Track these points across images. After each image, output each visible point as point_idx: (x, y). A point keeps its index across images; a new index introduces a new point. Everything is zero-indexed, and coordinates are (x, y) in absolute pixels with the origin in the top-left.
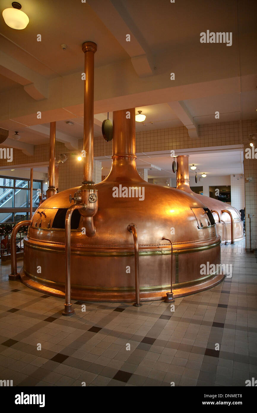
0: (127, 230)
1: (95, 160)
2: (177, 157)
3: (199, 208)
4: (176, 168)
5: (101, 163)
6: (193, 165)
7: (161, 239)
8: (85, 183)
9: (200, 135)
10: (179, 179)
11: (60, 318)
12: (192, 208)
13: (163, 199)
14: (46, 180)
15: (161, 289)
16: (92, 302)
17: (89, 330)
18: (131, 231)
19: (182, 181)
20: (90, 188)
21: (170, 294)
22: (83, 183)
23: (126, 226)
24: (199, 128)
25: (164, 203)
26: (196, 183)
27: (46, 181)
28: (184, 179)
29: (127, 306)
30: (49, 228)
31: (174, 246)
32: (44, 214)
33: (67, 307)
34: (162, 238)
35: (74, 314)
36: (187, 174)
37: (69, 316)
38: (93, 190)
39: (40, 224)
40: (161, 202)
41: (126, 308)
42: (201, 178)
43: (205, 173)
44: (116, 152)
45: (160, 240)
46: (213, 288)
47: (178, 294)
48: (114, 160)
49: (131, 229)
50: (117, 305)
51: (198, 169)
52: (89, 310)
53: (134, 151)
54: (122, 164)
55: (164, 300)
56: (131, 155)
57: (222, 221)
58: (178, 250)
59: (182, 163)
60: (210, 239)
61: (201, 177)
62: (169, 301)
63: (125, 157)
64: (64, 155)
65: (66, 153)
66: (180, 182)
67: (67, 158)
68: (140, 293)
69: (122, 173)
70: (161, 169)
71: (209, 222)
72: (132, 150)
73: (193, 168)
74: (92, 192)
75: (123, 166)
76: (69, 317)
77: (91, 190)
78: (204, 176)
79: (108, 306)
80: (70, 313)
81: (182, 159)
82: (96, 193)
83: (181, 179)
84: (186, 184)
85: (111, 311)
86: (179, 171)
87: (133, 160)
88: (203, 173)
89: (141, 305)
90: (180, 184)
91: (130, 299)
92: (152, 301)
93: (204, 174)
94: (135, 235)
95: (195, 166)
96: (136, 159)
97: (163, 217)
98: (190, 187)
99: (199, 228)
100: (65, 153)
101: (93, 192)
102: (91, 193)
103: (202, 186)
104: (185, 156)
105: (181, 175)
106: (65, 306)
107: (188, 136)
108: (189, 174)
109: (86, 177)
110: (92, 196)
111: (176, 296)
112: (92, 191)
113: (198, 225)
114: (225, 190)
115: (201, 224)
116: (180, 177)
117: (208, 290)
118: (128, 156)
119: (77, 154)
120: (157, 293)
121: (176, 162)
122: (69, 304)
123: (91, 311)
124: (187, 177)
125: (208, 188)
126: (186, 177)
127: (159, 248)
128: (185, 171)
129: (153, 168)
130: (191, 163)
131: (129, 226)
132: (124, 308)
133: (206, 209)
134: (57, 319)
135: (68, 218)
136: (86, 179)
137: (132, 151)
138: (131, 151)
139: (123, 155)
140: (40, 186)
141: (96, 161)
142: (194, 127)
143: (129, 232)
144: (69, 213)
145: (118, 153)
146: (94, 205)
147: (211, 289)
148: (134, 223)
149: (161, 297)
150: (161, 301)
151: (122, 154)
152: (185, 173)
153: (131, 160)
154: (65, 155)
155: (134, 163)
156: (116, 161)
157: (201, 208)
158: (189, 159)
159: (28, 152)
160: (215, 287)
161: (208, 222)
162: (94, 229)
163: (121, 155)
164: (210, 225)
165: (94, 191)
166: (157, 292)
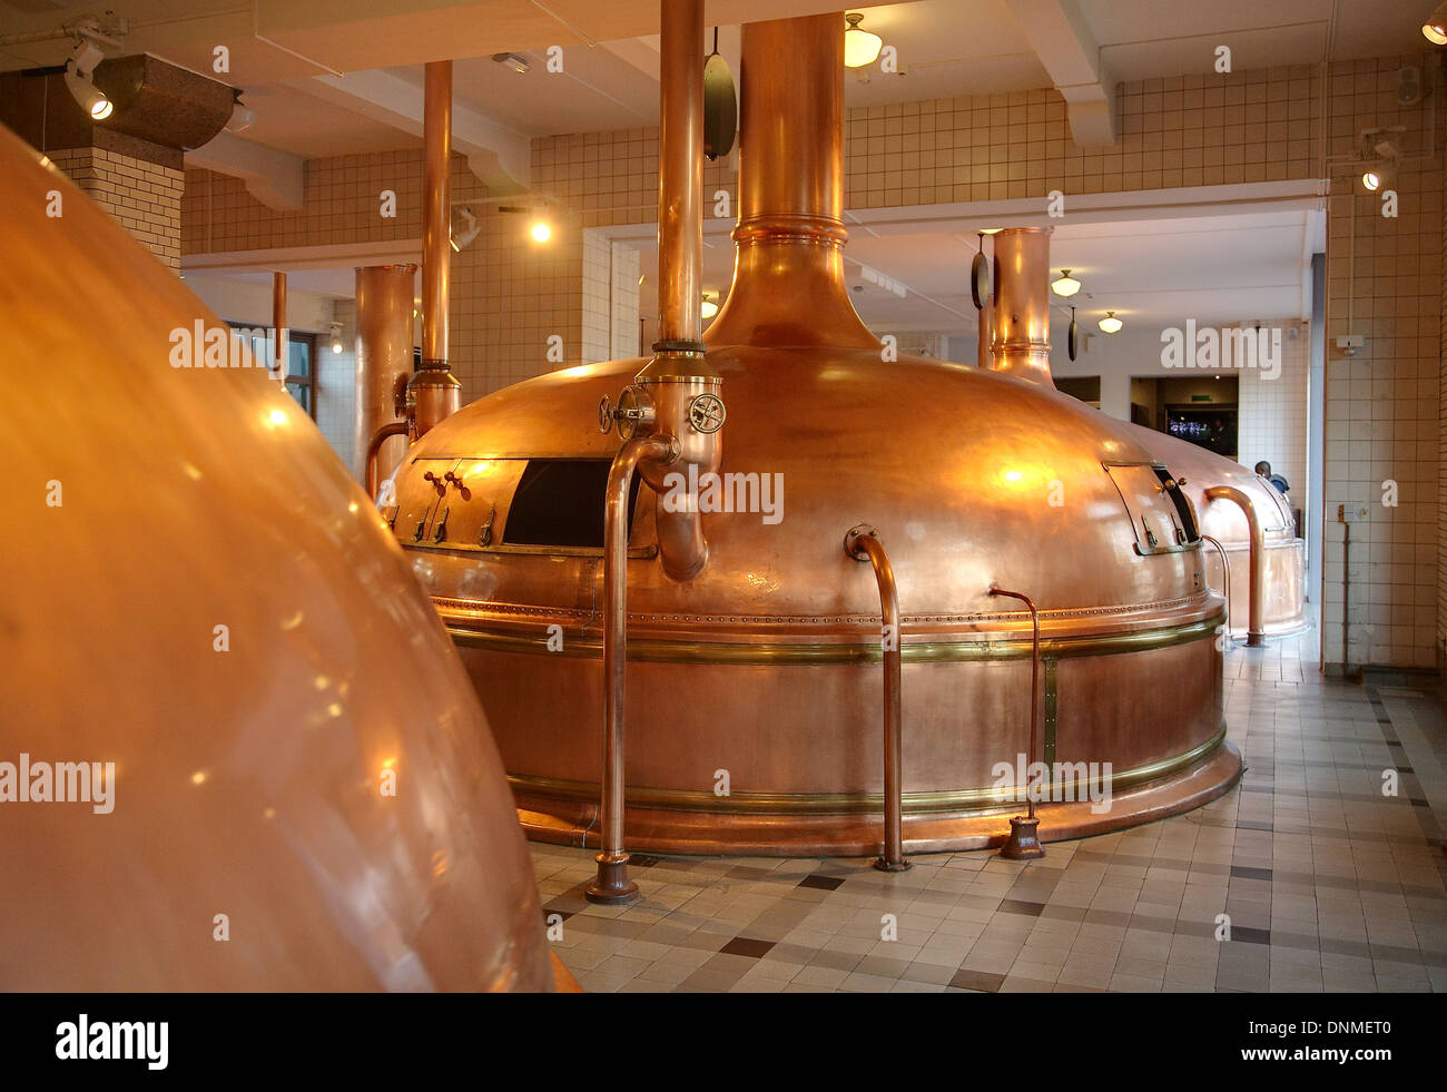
0: (844, 553)
1: (612, 240)
2: (995, 235)
3: (1137, 469)
4: (986, 288)
5: (637, 253)
6: (1066, 274)
7: (983, 595)
8: (668, 346)
9: (1121, 132)
10: (999, 340)
11: (585, 912)
12: (1107, 463)
13: (988, 425)
14: (337, 332)
15: (980, 805)
16: (698, 859)
17: (726, 950)
18: (860, 556)
19: (1018, 348)
20: (688, 369)
21: (1024, 822)
22: (657, 348)
23: (836, 538)
24: (1117, 97)
25: (993, 439)
26: (1072, 358)
27: (336, 337)
28: (1025, 340)
29: (850, 871)
30: (488, 544)
31: (1045, 625)
32: (458, 483)
33: (606, 870)
34: (989, 590)
35: (636, 897)
36: (1040, 315)
37: (618, 903)
38: (702, 379)
39: (442, 527)
40: (981, 434)
41: (849, 878)
42: (1091, 335)
43: (1117, 312)
44: (755, 210)
45: (981, 599)
46: (1198, 812)
47: (1056, 826)
48: (745, 246)
49: (859, 549)
50: (809, 867)
51: (1086, 294)
52: (697, 885)
53: (836, 208)
54: (780, 268)
55: (999, 850)
56: (821, 223)
57: (1209, 539)
58: (1056, 639)
59: (1019, 263)
60: (1179, 603)
61: (1094, 332)
62: (1024, 852)
63: (795, 233)
64: (465, 213)
65: (473, 201)
66: (1008, 356)
67: (479, 229)
68: (904, 818)
69: (785, 308)
70: (908, 291)
71: (1181, 526)
72: (827, 198)
73: (1065, 288)
74: (697, 388)
75: (786, 275)
76: (622, 908)
77: (693, 379)
78: (1111, 326)
79: (767, 871)
80: (621, 892)
81: (1019, 242)
82: (715, 391)
83: (1011, 340)
84: (1036, 361)
85: (792, 886)
86: (1002, 299)
87: (832, 247)
88: (1104, 312)
89: (907, 866)
90: (1005, 363)
91: (855, 846)
92: (951, 852)
93: (1111, 315)
94: (886, 574)
95: (1075, 278)
96: (846, 242)
97: (990, 501)
98: (1055, 380)
99: (1138, 553)
100: (468, 202)
101: (701, 386)
102: (693, 393)
103: (1099, 378)
104: (1034, 229)
105: (1014, 321)
106: (601, 863)
107: (1067, 138)
108: (1051, 317)
109: (673, 323)
110: (699, 405)
111: (1046, 833)
112: (697, 383)
113: (1133, 541)
114: (1206, 398)
115: (1148, 533)
116: (1006, 332)
117: (1178, 818)
118: (809, 228)
119: (530, 211)
120: (967, 820)
121: (990, 259)
122: (618, 854)
123: (706, 887)
124: (1041, 331)
125: (1126, 385)
126: (1035, 329)
127: (974, 628)
128: (1031, 300)
129: (872, 284)
130: (1056, 265)
131: (853, 534)
132: (843, 878)
133: (1163, 476)
134: (572, 915)
135: (615, 496)
136: (674, 331)
137: (827, 207)
138: (822, 207)
139: (789, 226)
140: (303, 361)
141: (615, 244)
142: (1099, 93)
143: (851, 560)
144: (622, 472)
145: (767, 214)
146: (708, 442)
147: (1187, 814)
148: (870, 521)
149: (983, 837)
150: (986, 854)
151: (782, 220)
152: (1031, 310)
153: (825, 248)
154: (469, 210)
155: (834, 263)
156: (754, 251)
157: (1143, 467)
158: (1052, 244)
159: (278, 193)
160: (1205, 807)
161: (1177, 530)
162: (701, 549)
163: (778, 225)
164: (1183, 540)
165: (707, 383)
166: (966, 815)
